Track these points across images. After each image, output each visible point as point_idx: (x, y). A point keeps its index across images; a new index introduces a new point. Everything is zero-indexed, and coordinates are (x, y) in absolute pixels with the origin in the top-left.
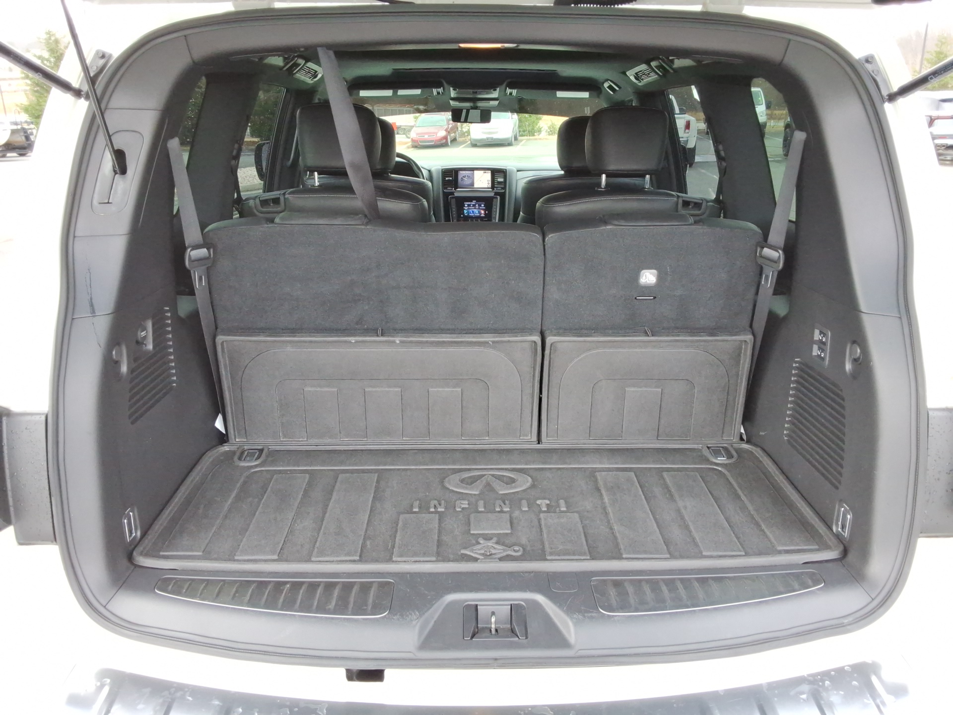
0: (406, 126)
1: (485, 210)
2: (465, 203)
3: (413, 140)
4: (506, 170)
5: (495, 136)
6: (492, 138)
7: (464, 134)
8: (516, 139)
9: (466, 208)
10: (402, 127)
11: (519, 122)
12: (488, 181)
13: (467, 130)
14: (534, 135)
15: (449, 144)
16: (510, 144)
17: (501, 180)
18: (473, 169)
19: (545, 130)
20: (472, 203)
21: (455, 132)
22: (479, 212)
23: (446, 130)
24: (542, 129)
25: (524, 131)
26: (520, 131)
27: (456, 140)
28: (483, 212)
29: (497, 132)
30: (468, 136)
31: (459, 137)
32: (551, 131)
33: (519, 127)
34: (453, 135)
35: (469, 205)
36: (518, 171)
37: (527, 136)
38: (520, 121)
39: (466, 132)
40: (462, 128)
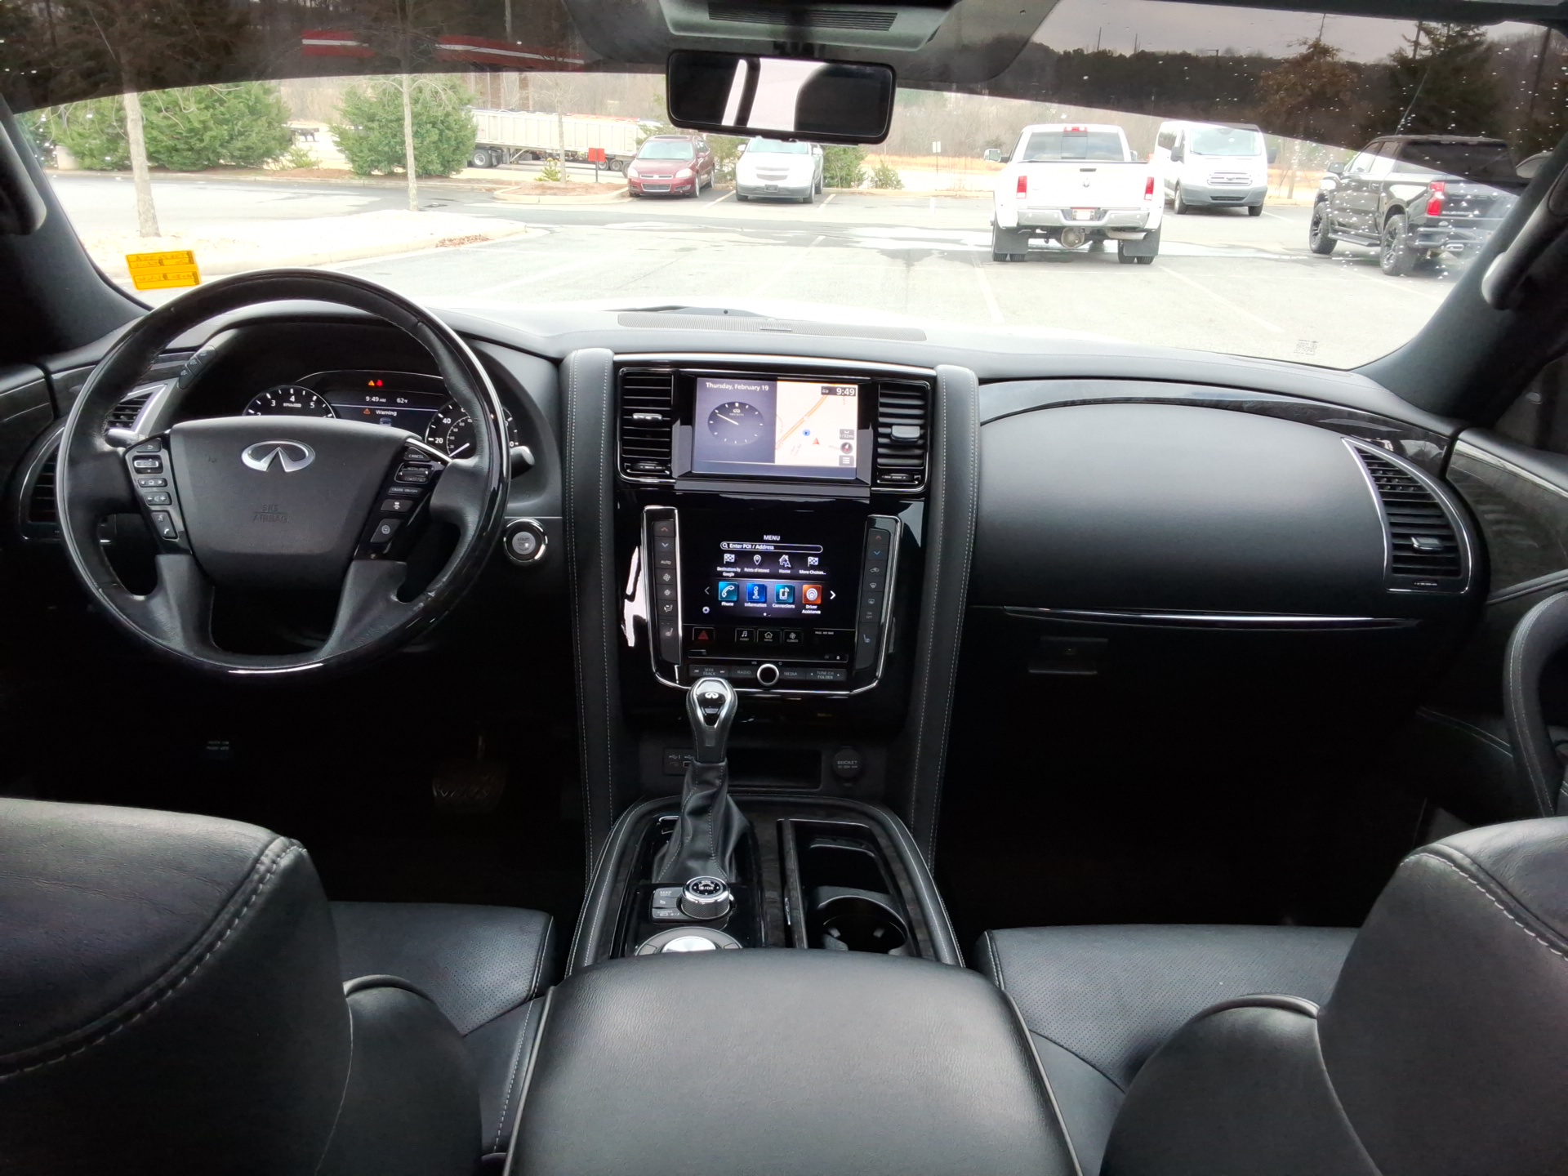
0: (623, 156)
1: (824, 585)
2: (724, 545)
3: (632, 183)
4: (933, 380)
5: (781, 184)
6: (776, 187)
7: (725, 176)
8: (818, 191)
9: (728, 572)
10: (617, 159)
11: (825, 163)
12: (843, 433)
13: (730, 169)
14: (849, 186)
15: (698, 193)
16: (807, 201)
17: (908, 431)
18: (771, 373)
19: (870, 179)
20: (761, 547)
21: (709, 173)
22: (792, 589)
23: (692, 168)
24: (866, 176)
25: (832, 178)
26: (825, 178)
27: (711, 186)
28: (812, 594)
29: (784, 177)
30: (731, 180)
31: (715, 182)
32: (880, 180)
33: (825, 169)
34: (704, 177)
35: (744, 557)
36: (983, 381)
37: (837, 186)
38: (826, 159)
39: (729, 173)
40: (721, 166)
